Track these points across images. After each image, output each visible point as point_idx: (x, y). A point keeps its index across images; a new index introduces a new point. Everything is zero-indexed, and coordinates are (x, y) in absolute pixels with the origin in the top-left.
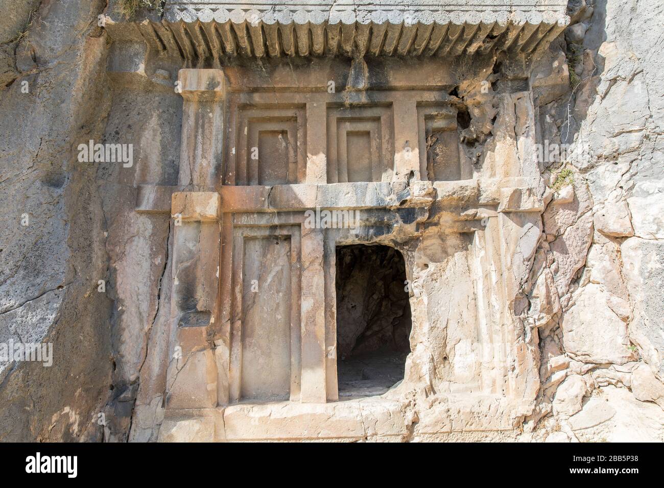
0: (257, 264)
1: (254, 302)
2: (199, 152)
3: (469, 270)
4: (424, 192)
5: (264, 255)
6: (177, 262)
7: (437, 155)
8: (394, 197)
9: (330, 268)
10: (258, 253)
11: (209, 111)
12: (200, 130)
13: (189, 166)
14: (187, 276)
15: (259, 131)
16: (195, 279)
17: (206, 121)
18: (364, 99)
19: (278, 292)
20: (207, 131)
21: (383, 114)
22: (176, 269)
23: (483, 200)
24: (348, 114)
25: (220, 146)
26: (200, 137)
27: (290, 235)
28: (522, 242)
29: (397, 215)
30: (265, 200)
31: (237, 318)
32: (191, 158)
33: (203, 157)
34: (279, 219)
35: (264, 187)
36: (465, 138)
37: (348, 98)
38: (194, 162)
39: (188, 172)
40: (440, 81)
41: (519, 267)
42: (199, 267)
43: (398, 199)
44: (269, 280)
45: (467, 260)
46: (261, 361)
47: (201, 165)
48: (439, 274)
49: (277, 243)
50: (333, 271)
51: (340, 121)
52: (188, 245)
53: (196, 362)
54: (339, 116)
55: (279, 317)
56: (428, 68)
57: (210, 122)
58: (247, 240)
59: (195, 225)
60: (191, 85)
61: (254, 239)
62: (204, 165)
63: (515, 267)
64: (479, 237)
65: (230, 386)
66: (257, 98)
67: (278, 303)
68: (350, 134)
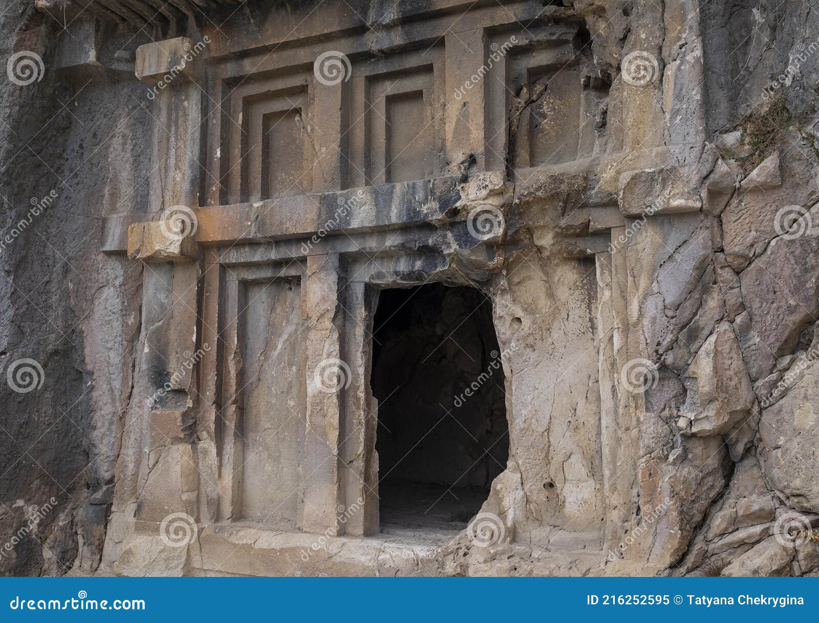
0: (263, 321)
1: (259, 380)
2: (172, 161)
3: (592, 327)
4: (484, 193)
5: (273, 309)
6: (147, 321)
7: (544, 116)
8: (435, 205)
9: (355, 327)
10: (265, 304)
11: (183, 98)
12: (173, 129)
13: (160, 183)
14: (159, 341)
15: (264, 115)
16: (167, 344)
17: (181, 113)
18: (399, 39)
19: (290, 365)
20: (181, 129)
22: (147, 330)
24: (382, 68)
25: (197, 148)
26: (173, 139)
27: (300, 276)
28: (663, 274)
29: (449, 235)
30: (251, 225)
31: (230, 402)
32: (163, 171)
33: (177, 167)
34: (277, 252)
35: (251, 206)
36: (588, 78)
37: (375, 41)
38: (166, 177)
39: (159, 192)
41: (654, 321)
42: (173, 328)
43: (440, 208)
44: (279, 346)
45: (590, 310)
46: (268, 468)
47: (174, 179)
48: (537, 336)
49: (290, 289)
50: (359, 333)
51: (372, 80)
52: (159, 296)
53: (170, 460)
54: (368, 74)
55: (292, 403)
57: (185, 115)
58: (246, 286)
59: (168, 267)
60: (150, 66)
61: (257, 283)
62: (178, 179)
63: (646, 322)
64: (601, 266)
65: (219, 498)
66: (249, 67)
67: (291, 382)
68: (392, 100)
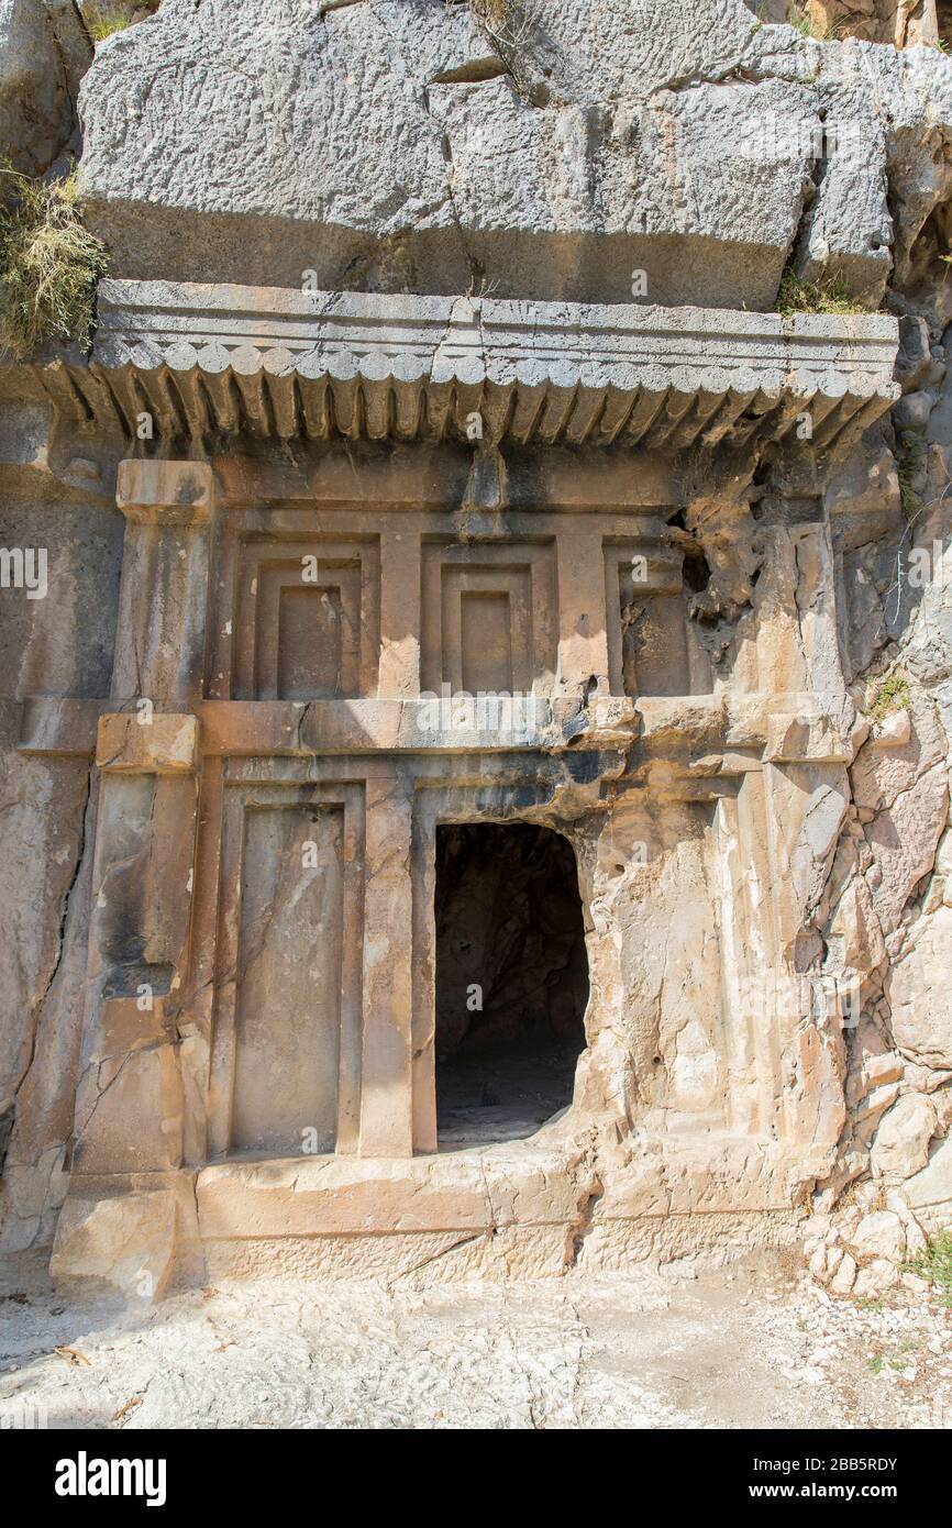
0: (271, 863)
1: (264, 943)
2: (157, 629)
3: (705, 878)
4: (617, 720)
5: (287, 844)
6: (104, 860)
7: (643, 643)
8: (556, 728)
9: (423, 873)
10: (275, 839)
11: (178, 544)
12: (159, 585)
13: (134, 658)
14: (125, 889)
15: (282, 588)
16: (140, 895)
17: (173, 565)
18: (497, 528)
19: (314, 922)
20: (174, 588)
21: (536, 559)
22: (102, 875)
23: (733, 737)
24: (465, 558)
25: (201, 618)
26: (158, 599)
27: (343, 804)
28: (810, 824)
29: (563, 765)
30: (292, 732)
31: (227, 978)
32: (139, 644)
33: (165, 639)
34: (321, 771)
35: (291, 705)
36: (698, 610)
37: (466, 525)
38: (145, 651)
39: (132, 670)
40: (650, 498)
41: (804, 876)
42: (152, 870)
43: (564, 733)
44: (296, 897)
45: (702, 858)
46: (277, 1068)
47: (160, 656)
48: (645, 886)
49: (315, 820)
50: (430, 879)
51: (449, 570)
52: (127, 822)
53: (140, 1072)
54: (445, 561)
55: (316, 975)
56: (626, 471)
57: (181, 568)
58: (251, 812)
59: (145, 781)
60: (144, 492)
61: (266, 810)
62: (167, 656)
63: (796, 875)
64: (726, 812)
65: (209, 1123)
66: (279, 520)
67: (315, 946)
68: (467, 597)
